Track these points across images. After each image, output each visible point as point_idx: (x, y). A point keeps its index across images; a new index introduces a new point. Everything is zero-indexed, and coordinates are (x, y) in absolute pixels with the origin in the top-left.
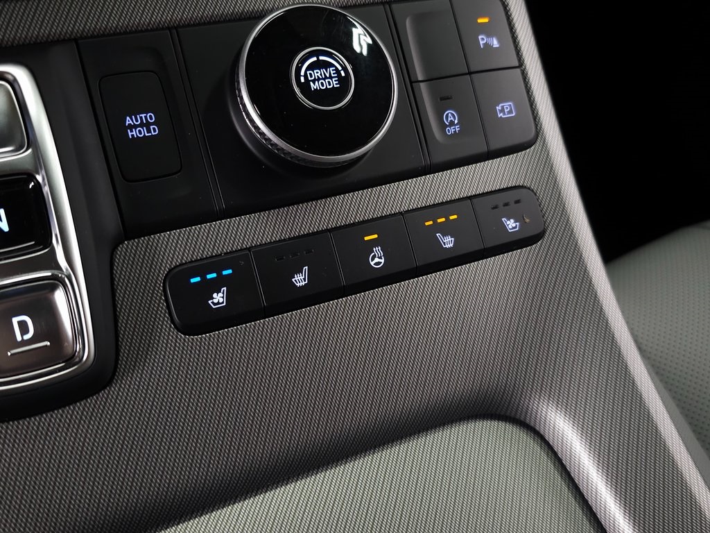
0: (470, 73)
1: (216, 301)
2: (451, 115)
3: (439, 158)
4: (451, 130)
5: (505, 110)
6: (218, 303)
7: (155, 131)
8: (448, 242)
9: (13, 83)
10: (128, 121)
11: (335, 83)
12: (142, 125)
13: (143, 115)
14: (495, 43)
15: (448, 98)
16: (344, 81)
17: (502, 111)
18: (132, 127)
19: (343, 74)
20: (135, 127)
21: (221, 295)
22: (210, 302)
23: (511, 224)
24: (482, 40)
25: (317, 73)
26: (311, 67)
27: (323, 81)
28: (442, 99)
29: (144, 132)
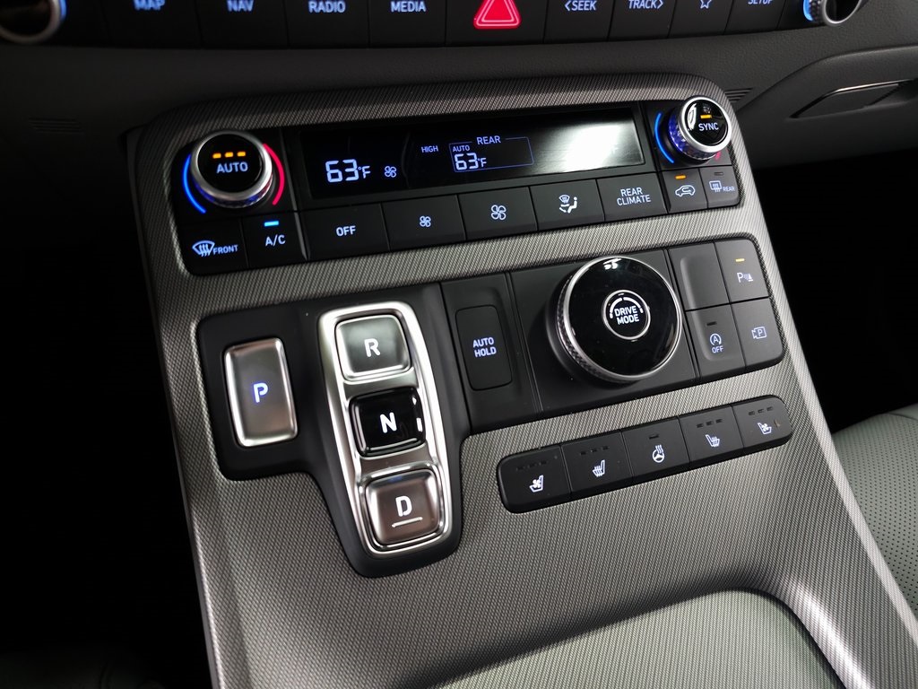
0: (731, 303)
1: (535, 486)
2: (716, 338)
3: (706, 372)
4: (715, 350)
5: (759, 333)
6: (537, 488)
7: (494, 351)
8: (715, 442)
9: (402, 320)
10: (475, 344)
11: (636, 319)
12: (484, 347)
13: (485, 339)
14: (750, 278)
15: (714, 323)
16: (642, 317)
17: (756, 334)
18: (477, 348)
19: (642, 311)
20: (480, 348)
21: (539, 481)
22: (531, 487)
23: (765, 428)
24: (740, 276)
25: (622, 311)
26: (618, 306)
27: (627, 316)
28: (709, 324)
29: (486, 353)
